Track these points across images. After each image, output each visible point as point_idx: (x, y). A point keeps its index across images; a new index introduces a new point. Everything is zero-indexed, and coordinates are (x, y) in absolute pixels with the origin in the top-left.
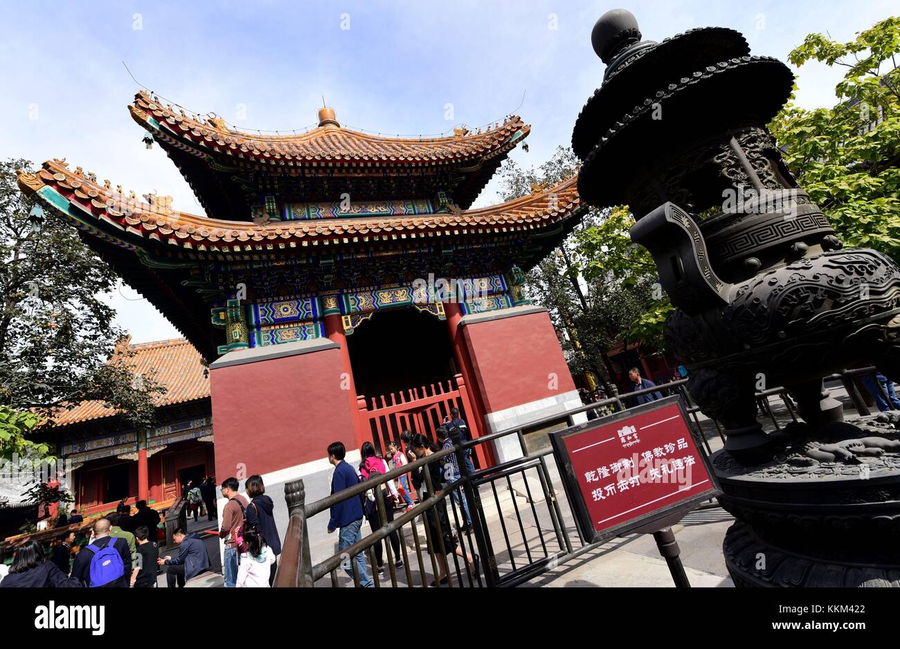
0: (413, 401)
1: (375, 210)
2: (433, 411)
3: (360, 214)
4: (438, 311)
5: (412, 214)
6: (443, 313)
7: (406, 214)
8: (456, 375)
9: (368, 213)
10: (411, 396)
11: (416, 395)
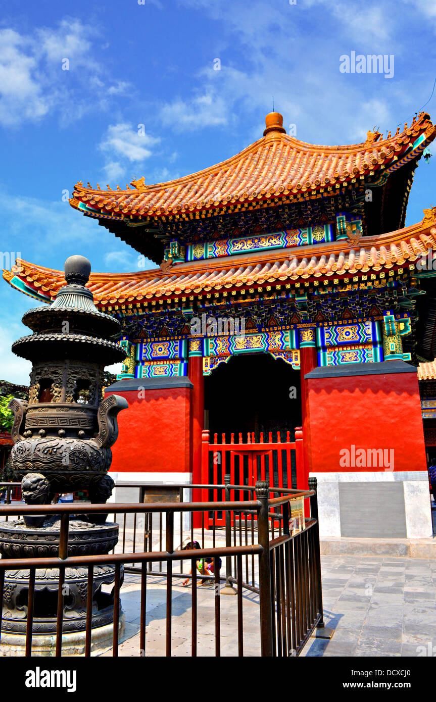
0: (249, 443)
1: (268, 244)
2: (266, 457)
3: (253, 249)
4: (294, 359)
5: (307, 245)
6: (299, 362)
7: (299, 245)
8: (297, 428)
9: (260, 248)
10: (249, 439)
11: (254, 438)
